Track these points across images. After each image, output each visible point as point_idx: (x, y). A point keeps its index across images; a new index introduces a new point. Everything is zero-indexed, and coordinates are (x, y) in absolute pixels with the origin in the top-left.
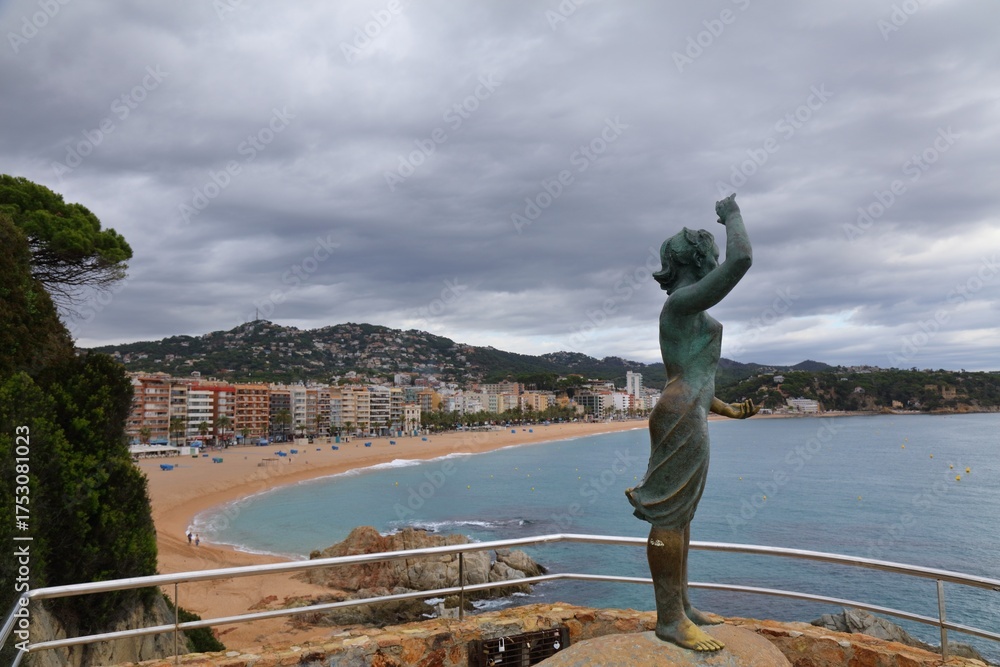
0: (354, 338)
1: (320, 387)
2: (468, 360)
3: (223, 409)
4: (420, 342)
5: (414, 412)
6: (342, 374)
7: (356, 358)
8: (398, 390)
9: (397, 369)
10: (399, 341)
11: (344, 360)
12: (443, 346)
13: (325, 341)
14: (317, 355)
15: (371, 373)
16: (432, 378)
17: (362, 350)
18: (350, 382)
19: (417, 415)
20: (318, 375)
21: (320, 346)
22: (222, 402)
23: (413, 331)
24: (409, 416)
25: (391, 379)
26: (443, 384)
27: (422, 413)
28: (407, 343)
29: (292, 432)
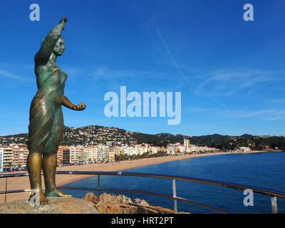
0: (93, 130)
1: (80, 147)
2: (131, 137)
4: (115, 131)
5: (112, 155)
6: (89, 142)
7: (93, 137)
8: (107, 147)
9: (108, 140)
10: (108, 131)
11: (90, 138)
12: (123, 132)
14: (80, 136)
15: (99, 142)
16: (119, 143)
17: (96, 134)
18: (91, 145)
19: (113, 156)
20: (81, 143)
21: (82, 133)
23: (113, 127)
24: (111, 156)
25: (105, 144)
26: (122, 145)
27: (115, 155)
28: (111, 132)
29: (71, 162)
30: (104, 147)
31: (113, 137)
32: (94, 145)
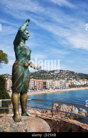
1: (51, 80)
2: (77, 75)
3: (35, 84)
4: (69, 72)
5: (67, 85)
7: (58, 76)
8: (65, 81)
10: (65, 72)
11: (56, 76)
12: (73, 73)
13: (53, 73)
14: (51, 75)
15: (60, 78)
16: (71, 79)
18: (56, 79)
19: (68, 85)
20: (52, 78)
21: (52, 74)
22: (35, 83)
23: (68, 71)
25: (64, 79)
26: (73, 80)
27: (69, 85)
28: (66, 73)
29: (47, 88)
30: (63, 81)
31: (68, 75)
32: (58, 79)
